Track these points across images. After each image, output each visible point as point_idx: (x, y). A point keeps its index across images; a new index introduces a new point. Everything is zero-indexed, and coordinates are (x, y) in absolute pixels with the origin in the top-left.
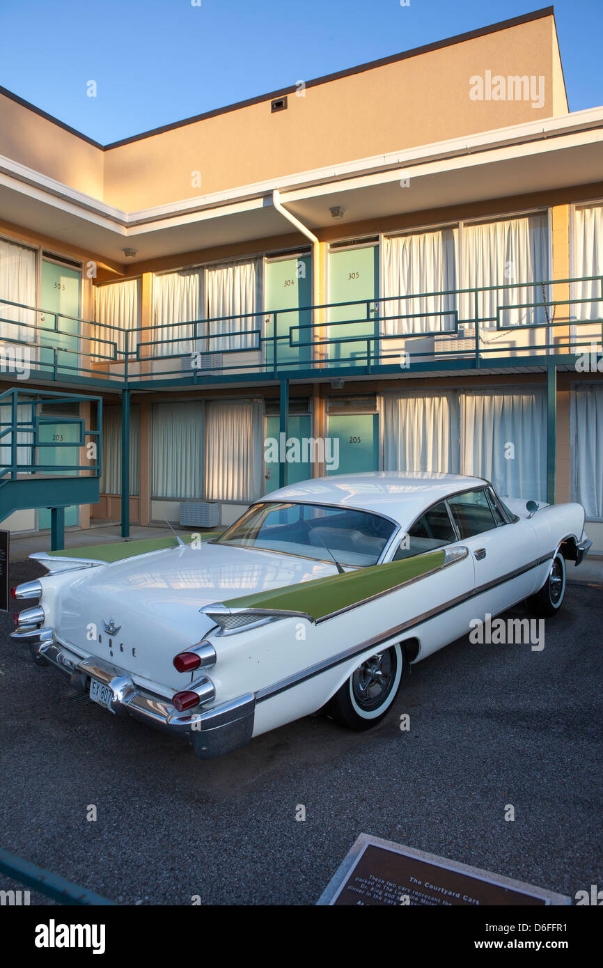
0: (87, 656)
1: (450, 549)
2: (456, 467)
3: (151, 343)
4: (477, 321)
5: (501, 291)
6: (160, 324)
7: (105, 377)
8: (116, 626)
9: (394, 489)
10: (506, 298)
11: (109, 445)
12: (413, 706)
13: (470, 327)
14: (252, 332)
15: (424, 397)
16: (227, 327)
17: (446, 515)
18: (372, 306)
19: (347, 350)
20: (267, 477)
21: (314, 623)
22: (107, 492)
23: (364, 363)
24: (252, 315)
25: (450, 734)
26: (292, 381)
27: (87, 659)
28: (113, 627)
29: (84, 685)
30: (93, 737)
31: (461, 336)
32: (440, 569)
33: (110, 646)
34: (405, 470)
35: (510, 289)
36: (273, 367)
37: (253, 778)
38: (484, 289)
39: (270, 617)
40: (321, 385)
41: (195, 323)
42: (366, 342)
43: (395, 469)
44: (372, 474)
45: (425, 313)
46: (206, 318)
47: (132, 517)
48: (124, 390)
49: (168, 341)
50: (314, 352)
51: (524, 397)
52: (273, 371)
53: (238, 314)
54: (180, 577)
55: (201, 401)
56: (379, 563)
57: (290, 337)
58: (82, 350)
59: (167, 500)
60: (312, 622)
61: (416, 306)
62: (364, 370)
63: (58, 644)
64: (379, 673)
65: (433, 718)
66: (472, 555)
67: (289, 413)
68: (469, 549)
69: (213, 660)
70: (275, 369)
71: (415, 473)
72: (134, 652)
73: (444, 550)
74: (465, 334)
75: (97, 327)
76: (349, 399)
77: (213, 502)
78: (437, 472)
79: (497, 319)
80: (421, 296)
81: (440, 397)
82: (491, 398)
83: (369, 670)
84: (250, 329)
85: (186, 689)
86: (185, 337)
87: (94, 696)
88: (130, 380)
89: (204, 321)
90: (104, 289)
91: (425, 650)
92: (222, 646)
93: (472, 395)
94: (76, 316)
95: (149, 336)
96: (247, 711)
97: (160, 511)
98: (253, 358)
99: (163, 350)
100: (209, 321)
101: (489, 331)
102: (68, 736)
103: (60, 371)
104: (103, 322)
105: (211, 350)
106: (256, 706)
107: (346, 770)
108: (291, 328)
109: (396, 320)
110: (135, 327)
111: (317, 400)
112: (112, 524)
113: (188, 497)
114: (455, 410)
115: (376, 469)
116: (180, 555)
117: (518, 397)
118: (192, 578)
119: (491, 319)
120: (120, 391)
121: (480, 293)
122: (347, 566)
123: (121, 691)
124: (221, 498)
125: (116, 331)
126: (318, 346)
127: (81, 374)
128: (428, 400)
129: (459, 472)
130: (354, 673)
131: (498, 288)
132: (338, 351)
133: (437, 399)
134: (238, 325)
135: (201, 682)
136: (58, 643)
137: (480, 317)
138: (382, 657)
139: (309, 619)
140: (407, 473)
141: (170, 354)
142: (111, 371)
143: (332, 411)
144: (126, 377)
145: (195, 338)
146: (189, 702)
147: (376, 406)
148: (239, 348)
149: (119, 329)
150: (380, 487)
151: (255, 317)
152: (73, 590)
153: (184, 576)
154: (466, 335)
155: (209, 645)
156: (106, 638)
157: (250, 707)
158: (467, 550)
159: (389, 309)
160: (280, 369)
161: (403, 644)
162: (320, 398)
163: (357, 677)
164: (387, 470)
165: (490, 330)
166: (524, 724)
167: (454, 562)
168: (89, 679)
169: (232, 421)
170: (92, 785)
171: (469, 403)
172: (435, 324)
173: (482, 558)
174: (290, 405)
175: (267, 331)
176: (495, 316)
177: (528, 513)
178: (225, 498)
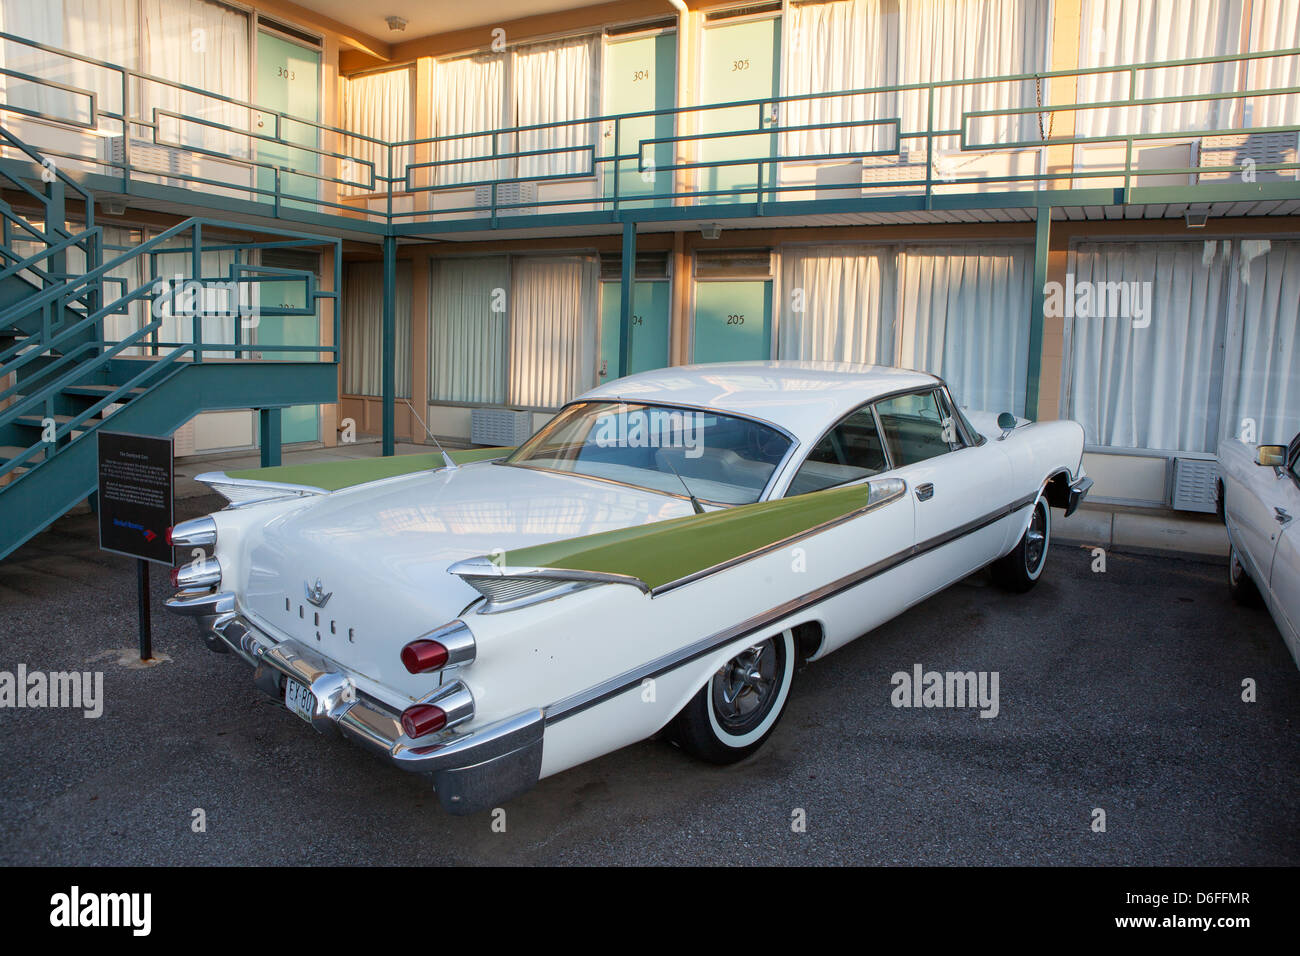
0: (282, 638)
1: (879, 482)
2: (888, 356)
3: (430, 165)
4: (930, 134)
5: (969, 88)
6: (443, 135)
7: (360, 216)
8: (325, 592)
9: (792, 384)
10: (976, 99)
11: (367, 320)
12: (810, 726)
13: (918, 148)
14: (583, 148)
15: (842, 256)
16: (547, 139)
17: (874, 432)
18: (768, 107)
19: (728, 178)
20: (601, 373)
21: (649, 595)
22: (365, 392)
23: (752, 198)
24: (584, 121)
25: (866, 774)
26: (643, 227)
27: (283, 643)
28: (320, 594)
29: (277, 684)
30: (298, 765)
31: (904, 162)
32: (861, 513)
33: (316, 623)
34: (811, 359)
35: (984, 85)
36: (612, 204)
37: (544, 840)
38: (942, 85)
39: (574, 584)
40: (687, 233)
41: (495, 133)
42: (757, 165)
43: (796, 357)
44: (761, 364)
45: (849, 121)
46: (514, 126)
47: (400, 429)
48: (386, 237)
49: (456, 162)
50: (677, 184)
51: (997, 260)
52: (612, 209)
53: (562, 119)
54: (466, 514)
55: (505, 256)
56: (763, 499)
57: (639, 156)
58: (323, 173)
59: (452, 406)
60: (645, 592)
61: (835, 110)
62: (753, 210)
63: (243, 618)
64: (757, 675)
65: (840, 747)
66: (911, 495)
67: (636, 277)
68: (908, 481)
69: (469, 653)
70: (616, 206)
71: (825, 364)
72: (351, 635)
73: (868, 483)
74: (910, 158)
75: (349, 138)
76: (729, 257)
77: (520, 409)
78: (859, 363)
79: (962, 133)
80: (844, 94)
81: (866, 255)
82: (946, 260)
83: (741, 671)
84: (580, 144)
85: (424, 701)
86: (481, 155)
87: (293, 702)
88: (395, 221)
89: (510, 131)
90: (359, 83)
91: (832, 640)
92: (486, 631)
93: (917, 255)
94: (312, 118)
95: (427, 153)
96: (530, 739)
97: (442, 422)
98: (584, 189)
99: (448, 175)
100: (517, 130)
101: (948, 156)
102: (256, 764)
103: (284, 203)
104: (357, 132)
105: (520, 176)
106: (546, 729)
107: (696, 829)
108: (642, 143)
109: (805, 132)
110: (407, 139)
111: (680, 257)
112: (370, 440)
113: (484, 400)
114: (890, 278)
115: (767, 357)
116: (447, 482)
117: (987, 259)
118: (484, 517)
119: (951, 133)
120: (379, 239)
121: (937, 91)
122: (710, 503)
123: (330, 697)
124: (532, 404)
125: (378, 146)
126: (683, 172)
127: (322, 209)
128: (848, 261)
129: (891, 363)
130: (715, 676)
131: (964, 83)
132: (713, 179)
133: (862, 260)
134: (563, 138)
135: (452, 688)
136: (243, 616)
137: (935, 129)
138: (763, 650)
139: (641, 588)
140: (813, 363)
141: (459, 182)
142: (370, 208)
143: (701, 275)
144: (390, 216)
145: (495, 157)
146: (430, 722)
147: (769, 268)
148: (563, 173)
149: (382, 143)
150: (771, 381)
151: (588, 125)
152: (267, 533)
153: (473, 514)
154: (911, 160)
155: (464, 627)
156: (310, 610)
157: (537, 730)
158: (905, 484)
159: (794, 114)
160: (623, 206)
161: (796, 630)
162: (684, 255)
163: (721, 679)
164: (783, 359)
165: (950, 153)
166: (984, 760)
167: (881, 504)
168: (284, 676)
169: (551, 285)
170: (282, 846)
171: (913, 266)
172: (864, 140)
173: (927, 498)
174: (638, 264)
175: (606, 149)
176: (958, 127)
177: (1000, 431)
178: (539, 405)
